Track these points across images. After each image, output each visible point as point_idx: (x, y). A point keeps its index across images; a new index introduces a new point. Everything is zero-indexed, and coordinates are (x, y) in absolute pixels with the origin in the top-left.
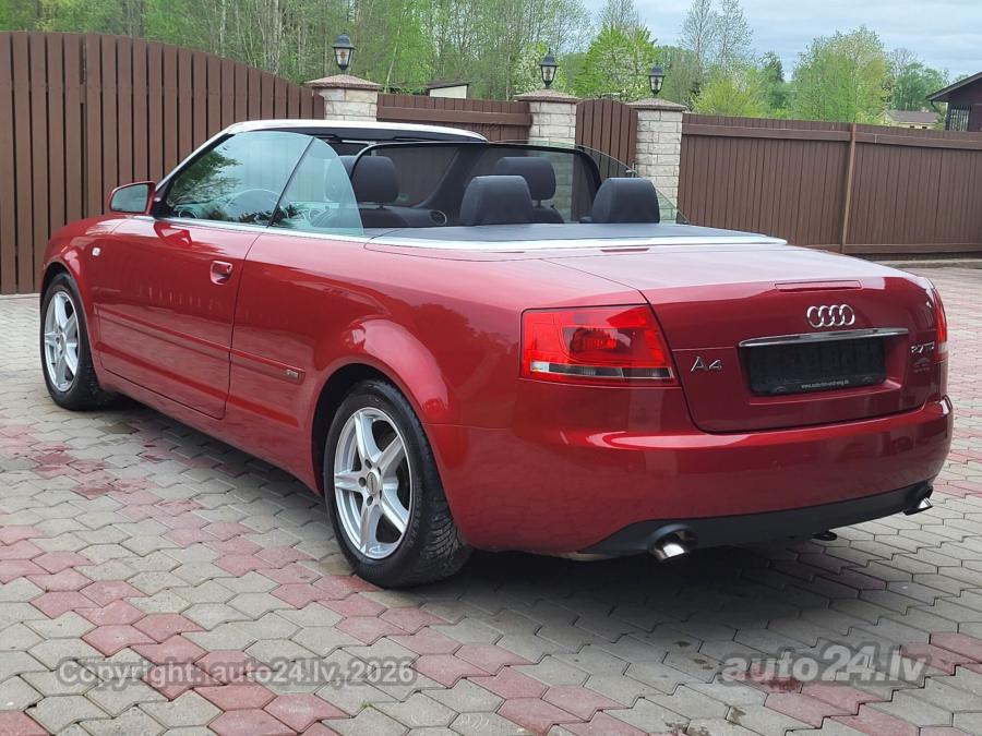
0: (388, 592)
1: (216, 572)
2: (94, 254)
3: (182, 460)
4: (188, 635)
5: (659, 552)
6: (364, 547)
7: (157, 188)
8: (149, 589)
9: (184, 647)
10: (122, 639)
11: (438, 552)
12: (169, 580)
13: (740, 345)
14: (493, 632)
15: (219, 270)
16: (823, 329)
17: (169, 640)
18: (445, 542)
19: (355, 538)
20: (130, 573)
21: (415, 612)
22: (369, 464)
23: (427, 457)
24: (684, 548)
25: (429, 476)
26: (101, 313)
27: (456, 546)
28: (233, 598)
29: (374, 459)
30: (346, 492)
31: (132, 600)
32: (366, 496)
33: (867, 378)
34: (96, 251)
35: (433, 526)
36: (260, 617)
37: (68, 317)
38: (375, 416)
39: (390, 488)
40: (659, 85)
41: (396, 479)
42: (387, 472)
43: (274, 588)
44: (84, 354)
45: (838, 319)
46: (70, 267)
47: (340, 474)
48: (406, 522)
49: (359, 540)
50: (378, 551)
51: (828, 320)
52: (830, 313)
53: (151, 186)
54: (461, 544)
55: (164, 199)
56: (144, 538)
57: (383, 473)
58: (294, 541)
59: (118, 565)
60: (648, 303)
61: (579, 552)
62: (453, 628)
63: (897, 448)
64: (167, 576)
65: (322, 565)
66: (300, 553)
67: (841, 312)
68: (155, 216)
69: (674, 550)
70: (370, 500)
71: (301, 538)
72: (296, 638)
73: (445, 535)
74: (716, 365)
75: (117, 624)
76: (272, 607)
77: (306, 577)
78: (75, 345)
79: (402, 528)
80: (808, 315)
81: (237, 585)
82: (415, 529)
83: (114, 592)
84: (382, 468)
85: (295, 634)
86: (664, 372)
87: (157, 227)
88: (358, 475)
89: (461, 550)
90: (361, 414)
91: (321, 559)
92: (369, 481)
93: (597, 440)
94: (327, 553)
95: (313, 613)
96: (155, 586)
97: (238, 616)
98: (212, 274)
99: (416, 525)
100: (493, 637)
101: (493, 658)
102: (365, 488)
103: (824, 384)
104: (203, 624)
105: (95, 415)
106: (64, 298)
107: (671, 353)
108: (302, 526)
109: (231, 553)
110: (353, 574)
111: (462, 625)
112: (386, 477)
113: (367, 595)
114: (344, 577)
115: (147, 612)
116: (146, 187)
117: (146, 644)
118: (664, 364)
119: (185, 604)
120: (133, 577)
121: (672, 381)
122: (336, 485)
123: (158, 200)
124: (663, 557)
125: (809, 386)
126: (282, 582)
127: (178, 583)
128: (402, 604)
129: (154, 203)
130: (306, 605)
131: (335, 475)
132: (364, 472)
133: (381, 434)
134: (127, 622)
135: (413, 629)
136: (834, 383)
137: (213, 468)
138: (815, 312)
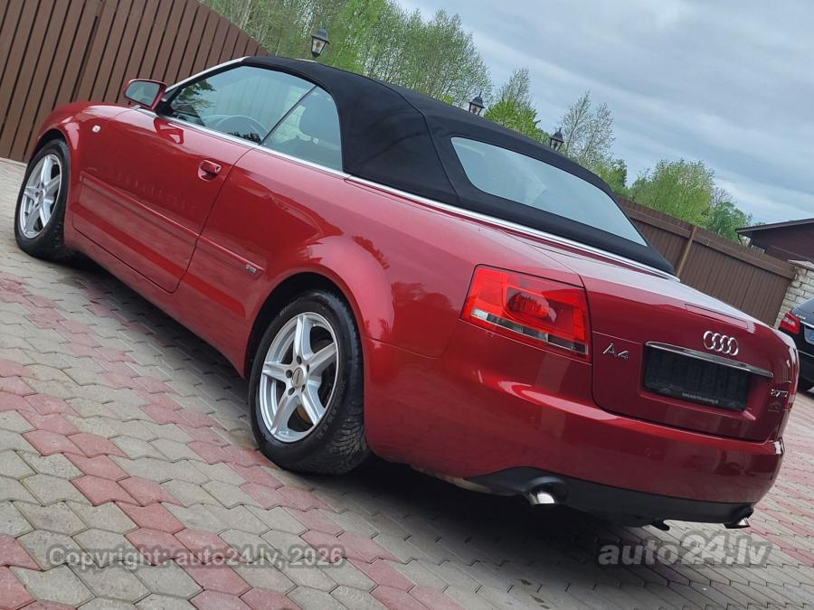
0: (285, 472)
1: (143, 415)
2: (94, 130)
3: (120, 320)
4: (115, 458)
5: (533, 497)
6: (275, 429)
7: (167, 90)
8: (83, 412)
9: (109, 466)
10: (57, 445)
11: (341, 449)
12: (102, 410)
13: (647, 344)
14: (371, 528)
15: (206, 168)
16: (712, 352)
17: (98, 458)
18: (350, 442)
19: (268, 421)
20: (69, 395)
21: (307, 494)
22: (300, 360)
23: (356, 366)
24: (554, 500)
25: (353, 381)
26: (86, 181)
27: (357, 448)
28: (155, 440)
29: (305, 357)
30: (270, 379)
31: (69, 417)
32: (289, 386)
33: (732, 404)
34: (96, 129)
35: (344, 426)
36: (178, 461)
37: (52, 178)
38: (316, 321)
39: (313, 384)
40: (557, 148)
41: (320, 378)
42: (315, 370)
43: (190, 442)
44: (58, 212)
45: (726, 348)
46: (68, 137)
47: (270, 363)
48: (321, 416)
49: (271, 423)
50: (288, 436)
51: (718, 346)
52: (721, 341)
53: (163, 87)
54: (361, 448)
55: (170, 100)
56: (84, 371)
57: (311, 370)
58: (210, 410)
59: (59, 387)
60: (584, 287)
61: (465, 479)
62: (338, 516)
63: (728, 470)
64: (101, 406)
65: (233, 436)
66: (214, 421)
67: (729, 342)
68: (157, 113)
69: (546, 499)
70: (292, 391)
71: (216, 410)
72: (207, 486)
73: (351, 436)
74: (624, 354)
75: (54, 432)
76: (188, 456)
77: (217, 441)
78: (51, 202)
79: (315, 421)
80: (705, 337)
81: (159, 430)
82: (328, 424)
83: (54, 407)
84: (311, 366)
85: (206, 482)
86: (579, 347)
87: (156, 122)
88: (286, 367)
89: (360, 453)
90: (305, 317)
91: (231, 431)
92: (295, 375)
93: (507, 386)
94: (236, 427)
95: (221, 471)
96: (90, 412)
97: (157, 455)
98: (200, 170)
99: (330, 421)
100: (371, 533)
101: (371, 549)
102: (290, 379)
103: (700, 398)
104: (128, 453)
105: (51, 265)
106: (54, 161)
107: (591, 333)
108: (217, 400)
109: (156, 405)
110: (257, 450)
111: (346, 515)
112: (312, 375)
113: (268, 470)
114: (250, 450)
115: (81, 430)
116: (158, 86)
117: (77, 454)
118: (584, 341)
119: (113, 433)
120: (71, 399)
121: (585, 357)
122: (264, 371)
123: (164, 100)
124: (536, 502)
125: (688, 395)
126: (196, 439)
127: (109, 414)
128: (295, 484)
129: (161, 101)
130: (216, 463)
131: (265, 362)
132: (293, 366)
133: (318, 338)
134: (63, 432)
135: (304, 508)
136: (707, 400)
137: (147, 334)
138: (710, 336)
